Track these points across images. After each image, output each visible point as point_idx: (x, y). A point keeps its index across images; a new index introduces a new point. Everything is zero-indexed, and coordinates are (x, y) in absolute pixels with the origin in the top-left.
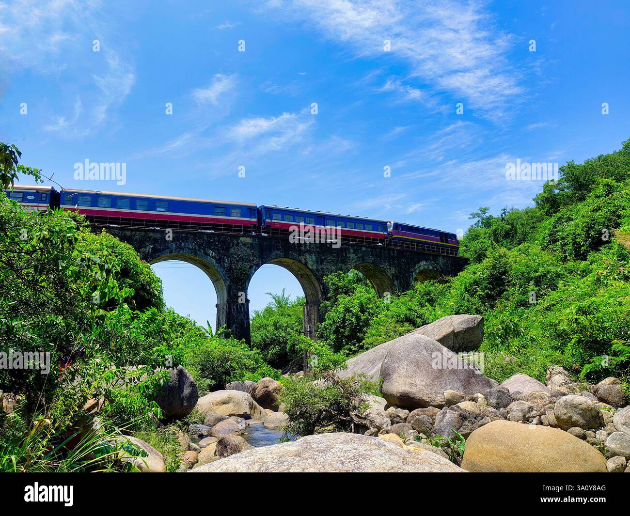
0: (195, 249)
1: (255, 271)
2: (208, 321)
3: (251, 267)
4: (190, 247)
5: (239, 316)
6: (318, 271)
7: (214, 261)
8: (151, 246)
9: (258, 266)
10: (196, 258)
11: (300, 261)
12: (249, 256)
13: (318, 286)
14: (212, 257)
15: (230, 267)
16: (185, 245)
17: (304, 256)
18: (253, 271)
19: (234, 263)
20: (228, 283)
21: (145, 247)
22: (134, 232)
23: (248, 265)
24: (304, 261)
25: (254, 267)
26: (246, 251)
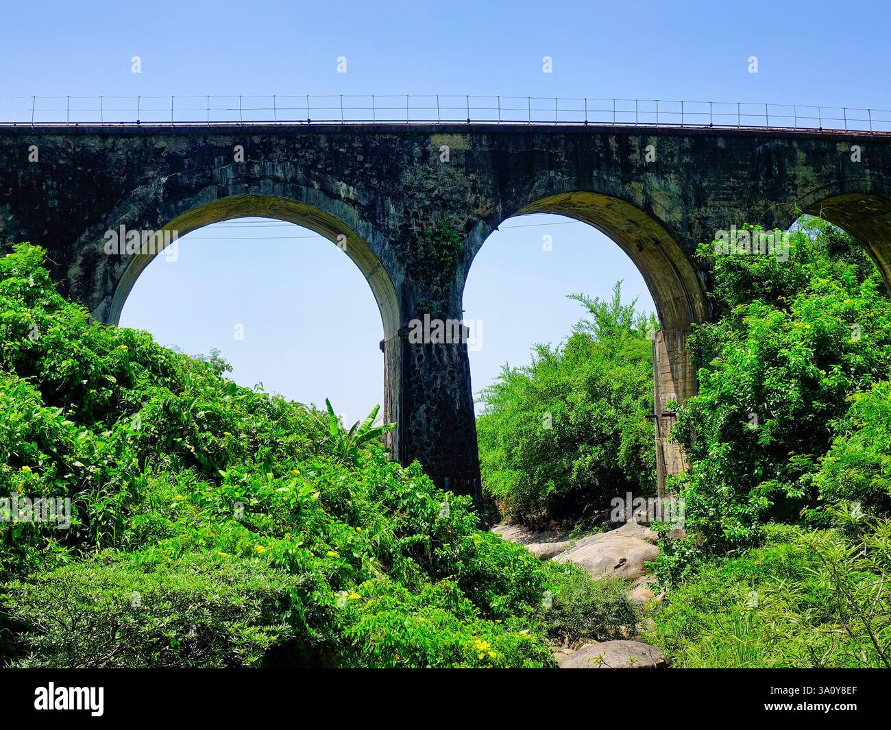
0: (294, 180)
1: (485, 236)
2: (327, 400)
3: (470, 226)
4: (280, 174)
5: (436, 378)
6: (690, 228)
7: (354, 213)
8: (164, 180)
9: (493, 223)
10: (302, 207)
11: (629, 200)
12: (462, 193)
13: (692, 275)
14: (348, 200)
15: (405, 228)
16: (264, 169)
17: (639, 181)
18: (478, 238)
19: (416, 215)
20: (401, 277)
21: (146, 182)
22: (110, 141)
23: (458, 220)
24: (640, 199)
25: (480, 224)
26: (451, 176)
